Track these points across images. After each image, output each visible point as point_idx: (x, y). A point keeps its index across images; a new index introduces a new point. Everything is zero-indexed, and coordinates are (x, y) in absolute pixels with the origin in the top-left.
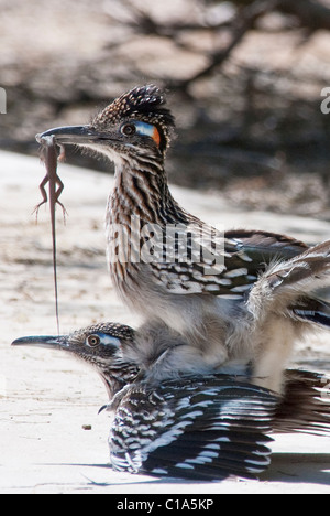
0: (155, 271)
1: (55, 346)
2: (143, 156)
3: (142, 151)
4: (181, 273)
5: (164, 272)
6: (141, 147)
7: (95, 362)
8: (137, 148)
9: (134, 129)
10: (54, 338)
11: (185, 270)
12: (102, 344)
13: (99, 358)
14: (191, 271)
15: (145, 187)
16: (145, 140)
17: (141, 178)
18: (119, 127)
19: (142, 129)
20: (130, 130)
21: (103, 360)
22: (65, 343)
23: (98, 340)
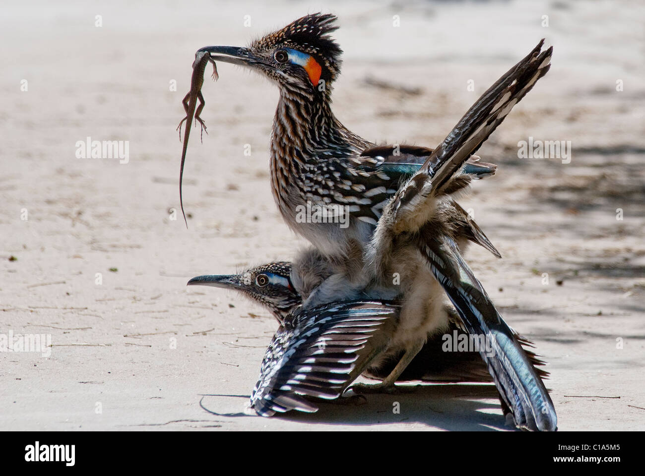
0: (302, 194)
1: (227, 285)
2: (292, 85)
3: (291, 80)
4: (323, 196)
5: (309, 195)
6: (290, 75)
7: (264, 302)
8: (286, 76)
9: (286, 56)
10: (227, 278)
11: (326, 192)
12: (271, 284)
13: (267, 298)
14: (332, 193)
15: (294, 115)
16: (295, 69)
17: (291, 106)
18: (272, 53)
19: (294, 58)
20: (282, 56)
21: (271, 300)
22: (237, 282)
23: (267, 279)
